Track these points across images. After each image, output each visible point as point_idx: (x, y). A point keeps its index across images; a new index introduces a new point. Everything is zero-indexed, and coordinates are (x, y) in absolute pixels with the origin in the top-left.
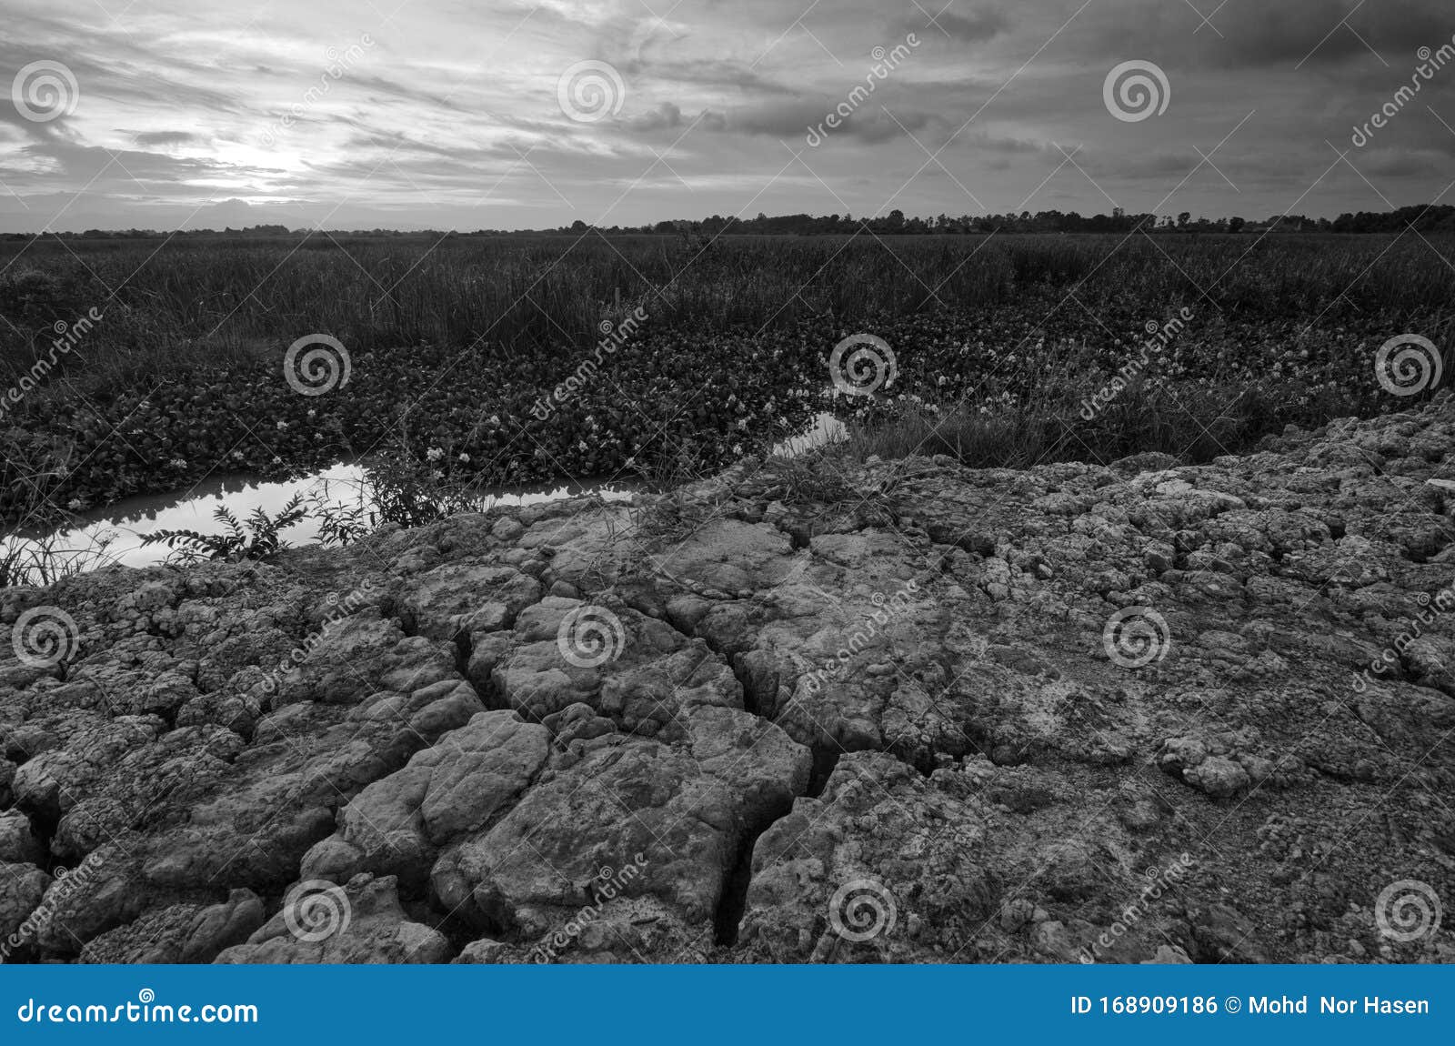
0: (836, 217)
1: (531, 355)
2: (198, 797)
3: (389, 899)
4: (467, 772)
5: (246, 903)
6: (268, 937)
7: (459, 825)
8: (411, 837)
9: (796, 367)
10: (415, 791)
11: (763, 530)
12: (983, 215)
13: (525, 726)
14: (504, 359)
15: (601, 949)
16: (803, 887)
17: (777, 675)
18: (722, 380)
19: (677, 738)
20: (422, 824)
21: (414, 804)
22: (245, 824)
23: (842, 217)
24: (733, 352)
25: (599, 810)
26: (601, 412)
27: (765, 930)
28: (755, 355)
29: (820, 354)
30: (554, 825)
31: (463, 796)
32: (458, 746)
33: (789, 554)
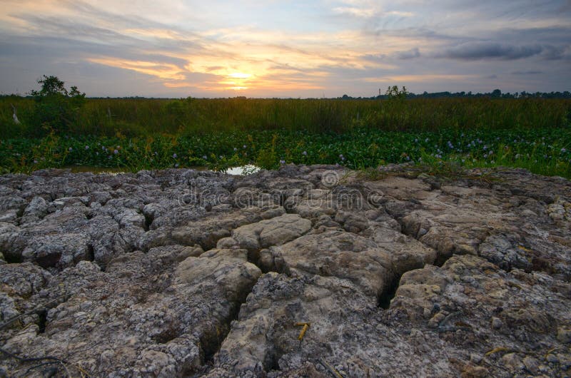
0: (463, 93)
1: (321, 134)
2: (191, 220)
3: (243, 255)
4: (278, 227)
5: (199, 249)
6: (203, 256)
7: (273, 242)
8: (255, 241)
9: (436, 146)
10: (259, 229)
11: (416, 182)
13: (302, 219)
14: (311, 135)
15: (323, 287)
16: (427, 294)
17: (419, 224)
18: (400, 147)
19: (368, 234)
20: (259, 240)
21: (258, 233)
22: (203, 229)
23: (466, 93)
24: (407, 139)
25: (329, 246)
26: (346, 154)
27: (405, 303)
28: (416, 140)
29: (449, 142)
30: (310, 246)
31: (276, 234)
32: (277, 221)
33: (429, 191)
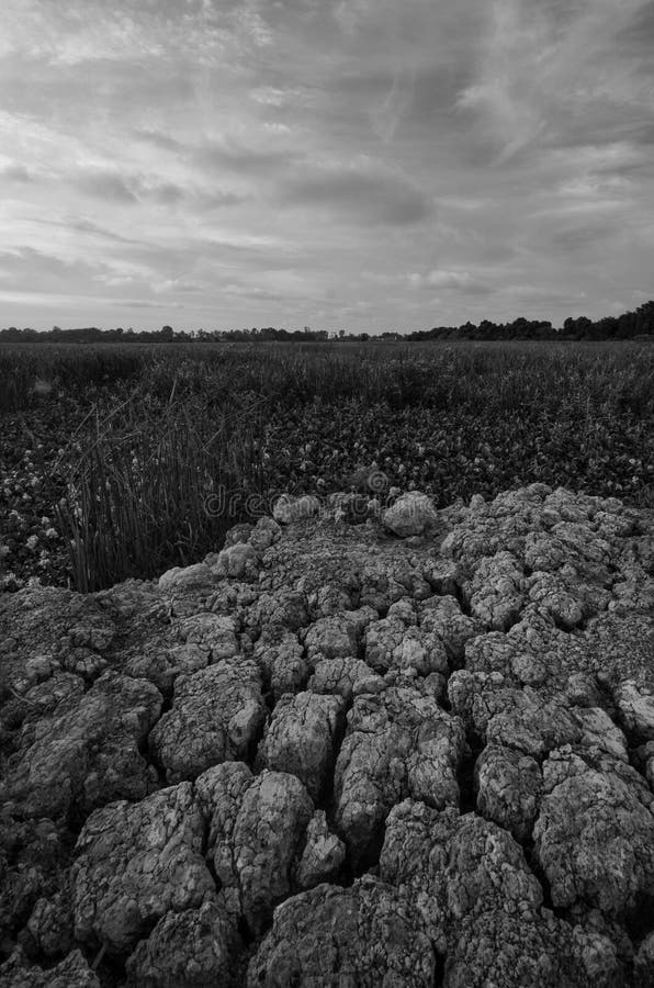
12: (228, 330)
